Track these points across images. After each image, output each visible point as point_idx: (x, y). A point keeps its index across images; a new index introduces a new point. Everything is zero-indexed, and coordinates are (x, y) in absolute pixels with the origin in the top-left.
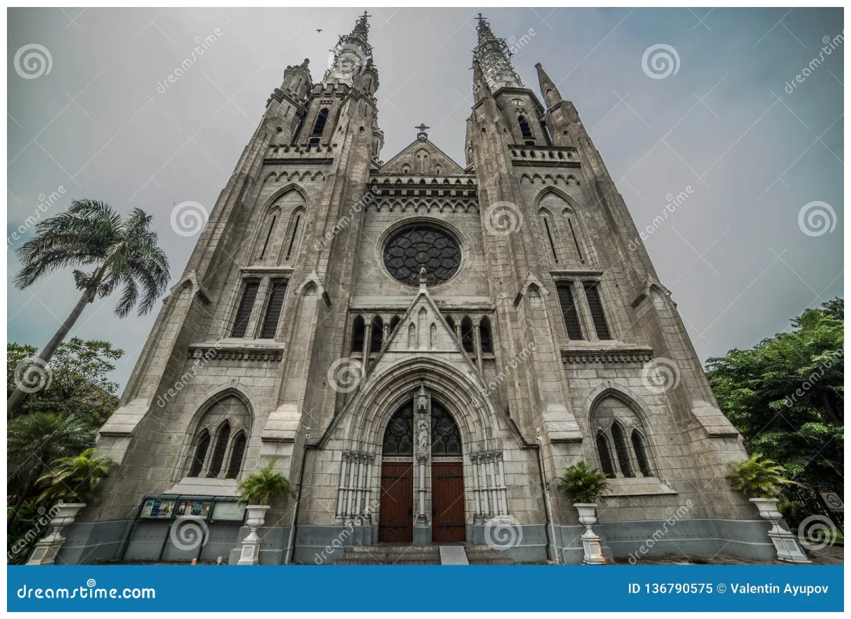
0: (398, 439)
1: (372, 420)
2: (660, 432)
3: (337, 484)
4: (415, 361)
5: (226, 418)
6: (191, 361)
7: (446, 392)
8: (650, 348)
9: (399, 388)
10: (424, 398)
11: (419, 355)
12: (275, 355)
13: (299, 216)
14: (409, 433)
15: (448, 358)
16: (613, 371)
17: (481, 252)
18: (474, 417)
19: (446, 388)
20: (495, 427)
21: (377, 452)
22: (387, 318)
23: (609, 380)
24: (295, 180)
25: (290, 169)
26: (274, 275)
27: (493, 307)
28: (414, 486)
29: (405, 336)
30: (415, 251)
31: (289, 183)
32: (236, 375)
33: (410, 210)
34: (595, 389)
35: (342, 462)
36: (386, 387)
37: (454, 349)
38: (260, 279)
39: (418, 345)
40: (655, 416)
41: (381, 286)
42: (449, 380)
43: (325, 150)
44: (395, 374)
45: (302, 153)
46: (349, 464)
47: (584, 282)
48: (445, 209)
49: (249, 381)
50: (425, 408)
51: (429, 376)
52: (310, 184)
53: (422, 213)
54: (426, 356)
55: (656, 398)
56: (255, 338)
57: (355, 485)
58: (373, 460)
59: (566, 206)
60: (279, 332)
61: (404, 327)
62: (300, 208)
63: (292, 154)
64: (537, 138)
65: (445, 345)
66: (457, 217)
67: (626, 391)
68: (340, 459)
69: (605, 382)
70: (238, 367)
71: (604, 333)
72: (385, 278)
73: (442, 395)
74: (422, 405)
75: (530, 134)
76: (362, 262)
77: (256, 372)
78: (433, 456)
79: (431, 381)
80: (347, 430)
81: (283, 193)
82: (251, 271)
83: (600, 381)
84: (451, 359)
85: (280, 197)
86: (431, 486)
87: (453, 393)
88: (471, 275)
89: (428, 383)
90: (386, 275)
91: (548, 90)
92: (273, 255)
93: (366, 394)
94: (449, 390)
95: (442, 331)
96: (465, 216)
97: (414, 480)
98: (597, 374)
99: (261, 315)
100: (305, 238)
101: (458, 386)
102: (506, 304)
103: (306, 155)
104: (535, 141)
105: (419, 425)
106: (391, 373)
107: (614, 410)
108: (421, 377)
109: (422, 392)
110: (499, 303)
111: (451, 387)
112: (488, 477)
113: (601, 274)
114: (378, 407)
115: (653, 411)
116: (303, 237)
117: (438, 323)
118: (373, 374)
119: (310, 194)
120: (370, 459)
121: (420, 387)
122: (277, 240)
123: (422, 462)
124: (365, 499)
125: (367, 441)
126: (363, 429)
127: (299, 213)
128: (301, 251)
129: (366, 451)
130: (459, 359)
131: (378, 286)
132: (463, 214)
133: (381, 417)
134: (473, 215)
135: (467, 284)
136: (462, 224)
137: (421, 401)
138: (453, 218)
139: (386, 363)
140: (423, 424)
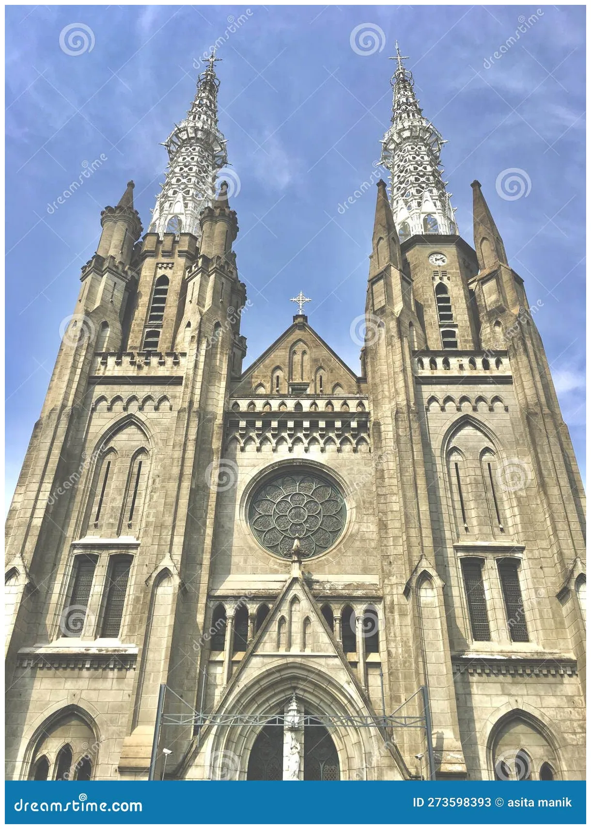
1: (235, 741)
2: (575, 768)
4: (286, 667)
5: (66, 742)
6: (20, 670)
7: (321, 704)
8: (574, 658)
9: (267, 700)
10: (296, 714)
11: (291, 660)
12: (123, 661)
13: (141, 463)
14: (279, 756)
15: (323, 664)
16: (523, 686)
18: (354, 739)
19: (321, 700)
20: (376, 753)
22: (253, 608)
23: (516, 698)
24: (133, 408)
25: (125, 391)
26: (113, 552)
27: (380, 593)
30: (288, 506)
31: (125, 414)
32: (77, 688)
33: (284, 448)
34: (498, 709)
36: (253, 700)
37: (331, 651)
38: (97, 557)
39: (289, 645)
40: (571, 747)
41: (245, 561)
42: (325, 690)
43: (170, 360)
44: (262, 683)
45: (140, 367)
47: (498, 560)
48: (327, 447)
49: (93, 695)
50: (297, 726)
51: (302, 685)
52: (153, 415)
53: (299, 453)
54: (299, 660)
55: (575, 724)
56: (96, 638)
59: (487, 444)
60: (124, 630)
61: (274, 623)
62: (142, 450)
63: (126, 369)
64: (460, 324)
65: (321, 646)
66: (343, 459)
67: (536, 714)
69: (512, 700)
70: (78, 678)
71: (519, 633)
72: (251, 548)
73: (317, 708)
74: (294, 722)
75: (450, 317)
77: (100, 684)
79: (305, 691)
81: (117, 428)
82: (85, 546)
83: (505, 699)
84: (328, 665)
85: (115, 434)
87: (329, 706)
89: (301, 694)
90: (253, 545)
91: (484, 239)
92: (111, 521)
94: (326, 703)
95: (317, 626)
96: (354, 456)
98: (503, 690)
99: (102, 606)
100: (151, 498)
101: (334, 699)
102: (395, 591)
103: (145, 372)
104: (456, 330)
105: (290, 747)
106: (258, 682)
107: (521, 736)
108: (293, 685)
109: (294, 706)
110: (388, 590)
111: (328, 700)
113: (521, 549)
114: (243, 725)
115: (569, 741)
116: (148, 497)
117: (313, 618)
119: (154, 431)
121: (291, 699)
122: (114, 499)
127: (140, 457)
128: (148, 517)
130: (336, 665)
131: (242, 560)
132: (350, 453)
133: (245, 737)
134: (363, 456)
135: (351, 558)
136: (348, 469)
137: (293, 717)
138: (338, 461)
139: (253, 670)
140: (294, 746)
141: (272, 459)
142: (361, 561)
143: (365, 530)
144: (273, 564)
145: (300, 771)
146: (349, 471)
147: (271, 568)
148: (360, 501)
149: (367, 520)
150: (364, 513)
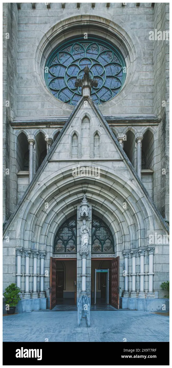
0: (65, 243)
1: (41, 225)
3: (14, 272)
7: (106, 202)
9: (64, 200)
10: (86, 207)
14: (74, 238)
15: (110, 167)
17: (150, 62)
18: (130, 221)
19: (106, 199)
20: (150, 227)
21: (48, 251)
28: (78, 273)
29: (68, 146)
30: (77, 69)
35: (17, 256)
36: (52, 197)
39: (81, 153)
41: (43, 106)
42: (110, 190)
46: (23, 258)
50: (87, 215)
51: (91, 188)
53: (85, 9)
54: (88, 164)
57: (31, 272)
58: (45, 256)
61: (66, 136)
65: (108, 154)
68: (14, 253)
72: (46, 95)
73: (102, 206)
74: (84, 213)
76: (22, 78)
78: (92, 254)
79: (93, 193)
80: (18, 231)
84: (114, 167)
86: (90, 273)
87: (112, 203)
88: (137, 89)
89: (89, 195)
90: (48, 93)
93: (33, 201)
94: (109, 201)
95: (105, 139)
96: (137, 11)
97: (78, 269)
101: (117, 195)
105: (81, 230)
106: (55, 183)
108: (84, 189)
109: (85, 202)
111: (110, 196)
112: (138, 266)
114: (46, 215)
118: (38, 183)
120: (42, 255)
121: (82, 199)
123: (84, 256)
124: (40, 282)
125: (38, 241)
126: (33, 232)
129: (38, 248)
130: (121, 167)
131: (40, 105)
132: (134, 9)
133: (49, 224)
134: (146, 11)
135: (131, 101)
136: (131, 24)
137: (84, 210)
138: (122, 16)
139: (50, 173)
140: (85, 229)
141: (62, 16)
142: (139, 103)
143: (143, 78)
144: (65, 107)
145: (89, 244)
146: (132, 26)
147: (64, 111)
148: (141, 52)
149: (146, 69)
150: (144, 63)
